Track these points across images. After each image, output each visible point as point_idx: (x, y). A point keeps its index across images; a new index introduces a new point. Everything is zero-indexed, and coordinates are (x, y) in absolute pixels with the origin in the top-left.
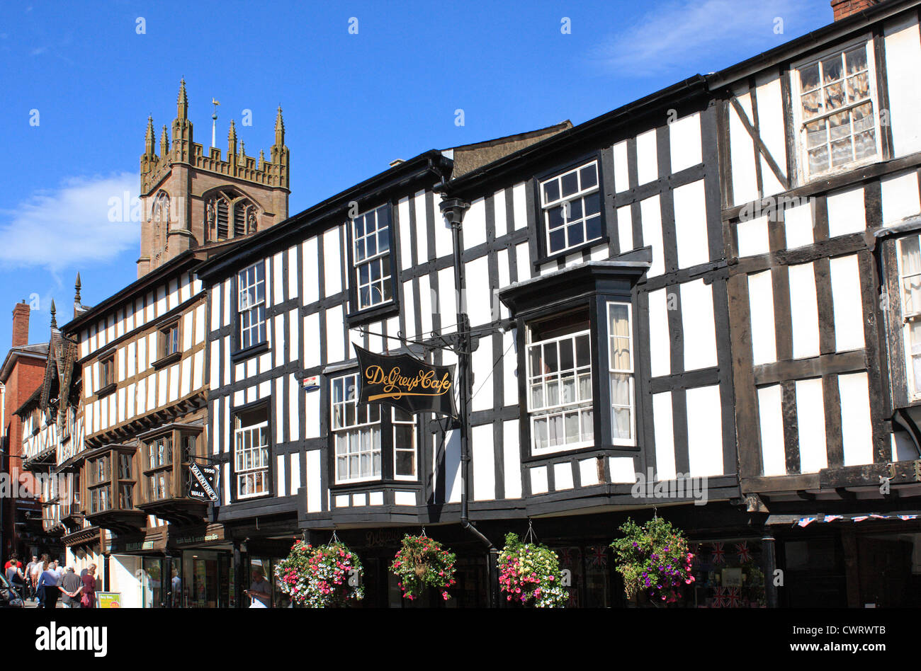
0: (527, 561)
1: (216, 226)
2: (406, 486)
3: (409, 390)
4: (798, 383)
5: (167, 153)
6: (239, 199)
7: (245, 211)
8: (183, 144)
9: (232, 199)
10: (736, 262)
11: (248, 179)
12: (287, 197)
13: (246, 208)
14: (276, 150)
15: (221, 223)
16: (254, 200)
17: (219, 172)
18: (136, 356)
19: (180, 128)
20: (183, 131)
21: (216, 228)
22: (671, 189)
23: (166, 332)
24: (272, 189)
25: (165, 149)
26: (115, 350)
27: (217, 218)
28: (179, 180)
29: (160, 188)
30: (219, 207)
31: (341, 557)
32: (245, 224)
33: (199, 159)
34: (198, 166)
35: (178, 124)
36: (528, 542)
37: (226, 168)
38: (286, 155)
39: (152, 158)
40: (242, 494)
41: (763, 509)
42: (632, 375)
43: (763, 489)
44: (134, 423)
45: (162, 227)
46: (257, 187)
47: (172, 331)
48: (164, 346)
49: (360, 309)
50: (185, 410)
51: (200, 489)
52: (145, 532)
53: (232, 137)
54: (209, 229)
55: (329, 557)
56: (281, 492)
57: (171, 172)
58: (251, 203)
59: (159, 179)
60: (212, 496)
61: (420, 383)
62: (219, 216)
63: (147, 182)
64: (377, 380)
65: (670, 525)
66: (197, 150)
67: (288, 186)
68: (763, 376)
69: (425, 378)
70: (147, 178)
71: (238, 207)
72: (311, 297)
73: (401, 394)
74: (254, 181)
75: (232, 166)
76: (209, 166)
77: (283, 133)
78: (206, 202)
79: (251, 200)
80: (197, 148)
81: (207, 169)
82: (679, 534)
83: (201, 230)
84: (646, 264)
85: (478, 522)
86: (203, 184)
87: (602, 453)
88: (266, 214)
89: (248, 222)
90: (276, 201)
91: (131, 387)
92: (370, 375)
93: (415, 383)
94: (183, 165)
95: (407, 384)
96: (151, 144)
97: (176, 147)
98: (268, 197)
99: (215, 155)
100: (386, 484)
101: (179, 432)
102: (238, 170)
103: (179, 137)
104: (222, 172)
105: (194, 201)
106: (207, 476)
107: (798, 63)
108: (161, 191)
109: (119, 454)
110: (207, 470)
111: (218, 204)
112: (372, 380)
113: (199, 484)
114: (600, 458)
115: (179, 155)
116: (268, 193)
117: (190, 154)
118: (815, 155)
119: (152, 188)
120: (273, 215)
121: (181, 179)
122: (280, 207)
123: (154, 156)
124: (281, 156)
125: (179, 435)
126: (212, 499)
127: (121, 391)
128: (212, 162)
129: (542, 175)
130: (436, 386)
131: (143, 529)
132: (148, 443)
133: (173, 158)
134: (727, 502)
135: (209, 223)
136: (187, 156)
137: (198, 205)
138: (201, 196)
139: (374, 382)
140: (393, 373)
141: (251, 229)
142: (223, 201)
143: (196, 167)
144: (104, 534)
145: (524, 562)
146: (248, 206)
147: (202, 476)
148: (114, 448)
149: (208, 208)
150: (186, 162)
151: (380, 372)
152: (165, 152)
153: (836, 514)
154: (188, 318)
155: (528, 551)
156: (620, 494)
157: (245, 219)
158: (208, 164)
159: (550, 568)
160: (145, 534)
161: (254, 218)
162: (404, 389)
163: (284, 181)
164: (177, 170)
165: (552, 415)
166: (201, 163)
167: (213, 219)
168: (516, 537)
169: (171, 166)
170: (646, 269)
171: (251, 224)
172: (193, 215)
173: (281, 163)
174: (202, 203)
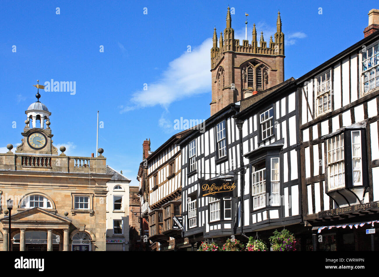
0: (257, 246)
1: (247, 81)
2: (227, 222)
3: (219, 191)
4: (315, 184)
5: (222, 47)
6: (258, 65)
7: (262, 71)
8: (229, 41)
9: (255, 65)
10: (302, 144)
11: (263, 54)
12: (283, 60)
13: (262, 69)
14: (277, 35)
15: (249, 79)
16: (266, 64)
17: (248, 53)
18: (163, 174)
19: (228, 33)
20: (229, 34)
21: (247, 82)
22: (288, 118)
23: (171, 165)
24: (275, 57)
25: (221, 44)
26: (157, 172)
27: (247, 77)
28: (228, 61)
29: (220, 65)
30: (248, 71)
31: (214, 248)
32: (262, 78)
33: (238, 47)
34: (237, 51)
35: (227, 31)
36: (256, 239)
37: (251, 50)
38: (282, 37)
39: (216, 50)
40: (191, 226)
41: (309, 225)
42: (279, 182)
43: (308, 219)
44: (163, 201)
45: (221, 85)
46: (268, 57)
47: (173, 165)
48: (171, 170)
49: (219, 158)
50: (177, 195)
51: (177, 226)
52: (169, 242)
53: (254, 33)
54: (244, 83)
55: (210, 248)
56: (200, 226)
57: (224, 57)
58: (264, 66)
59: (219, 61)
60: (181, 228)
61: (223, 188)
62: (248, 76)
63: (214, 62)
64: (206, 189)
65: (289, 232)
66: (236, 43)
67: (284, 53)
68: (307, 182)
69: (225, 186)
70: (214, 60)
71: (258, 69)
72: (207, 154)
73: (215, 192)
74: (266, 54)
75: (255, 48)
76: (243, 50)
77: (281, 25)
78: (242, 69)
79: (265, 65)
80: (236, 42)
81: (242, 52)
82: (292, 235)
83: (239, 84)
84: (282, 144)
85: (245, 233)
86: (240, 60)
87: (267, 209)
88: (272, 70)
89: (263, 76)
90: (278, 63)
91: (162, 186)
92: (203, 187)
93: (221, 188)
94: (230, 52)
95: (218, 189)
96: (215, 42)
97: (226, 44)
98: (273, 61)
99: (246, 44)
100: (222, 222)
101: (173, 204)
102: (257, 50)
103: (227, 38)
104: (249, 52)
105: (235, 70)
106: (179, 220)
107: (316, 76)
108: (220, 66)
109: (158, 213)
110: (179, 218)
111: (248, 69)
112: (204, 189)
113: (176, 223)
114: (267, 211)
115: (228, 47)
116: (273, 59)
117: (233, 46)
118: (321, 107)
119: (216, 65)
120: (276, 71)
121: (229, 60)
122: (279, 66)
123: (217, 48)
124: (280, 38)
125: (173, 205)
126: (181, 229)
127: (159, 188)
128: (244, 48)
129: (260, 112)
130: (229, 188)
131: (168, 241)
132: (165, 208)
133: (225, 49)
134: (300, 224)
135: (243, 80)
136: (231, 47)
137: (237, 71)
138: (239, 67)
139: (205, 190)
140: (213, 186)
141: (265, 79)
142: (250, 67)
143: (236, 52)
144: (158, 244)
145: (256, 246)
146: (263, 68)
147: (177, 221)
148: (156, 211)
149: (243, 73)
150: (231, 50)
151: (207, 186)
152: (221, 46)
153: (325, 226)
154: (177, 159)
155: (257, 242)
156: (273, 222)
157: (262, 75)
158: (242, 49)
159: (264, 248)
160: (169, 243)
161: (266, 74)
162: (217, 191)
163: (282, 52)
164: (227, 55)
165: (258, 196)
166: (239, 49)
167: (245, 78)
168: (252, 238)
169: (224, 54)
170: (283, 146)
171: (265, 77)
172: (235, 77)
173: (280, 42)
174: (239, 70)
